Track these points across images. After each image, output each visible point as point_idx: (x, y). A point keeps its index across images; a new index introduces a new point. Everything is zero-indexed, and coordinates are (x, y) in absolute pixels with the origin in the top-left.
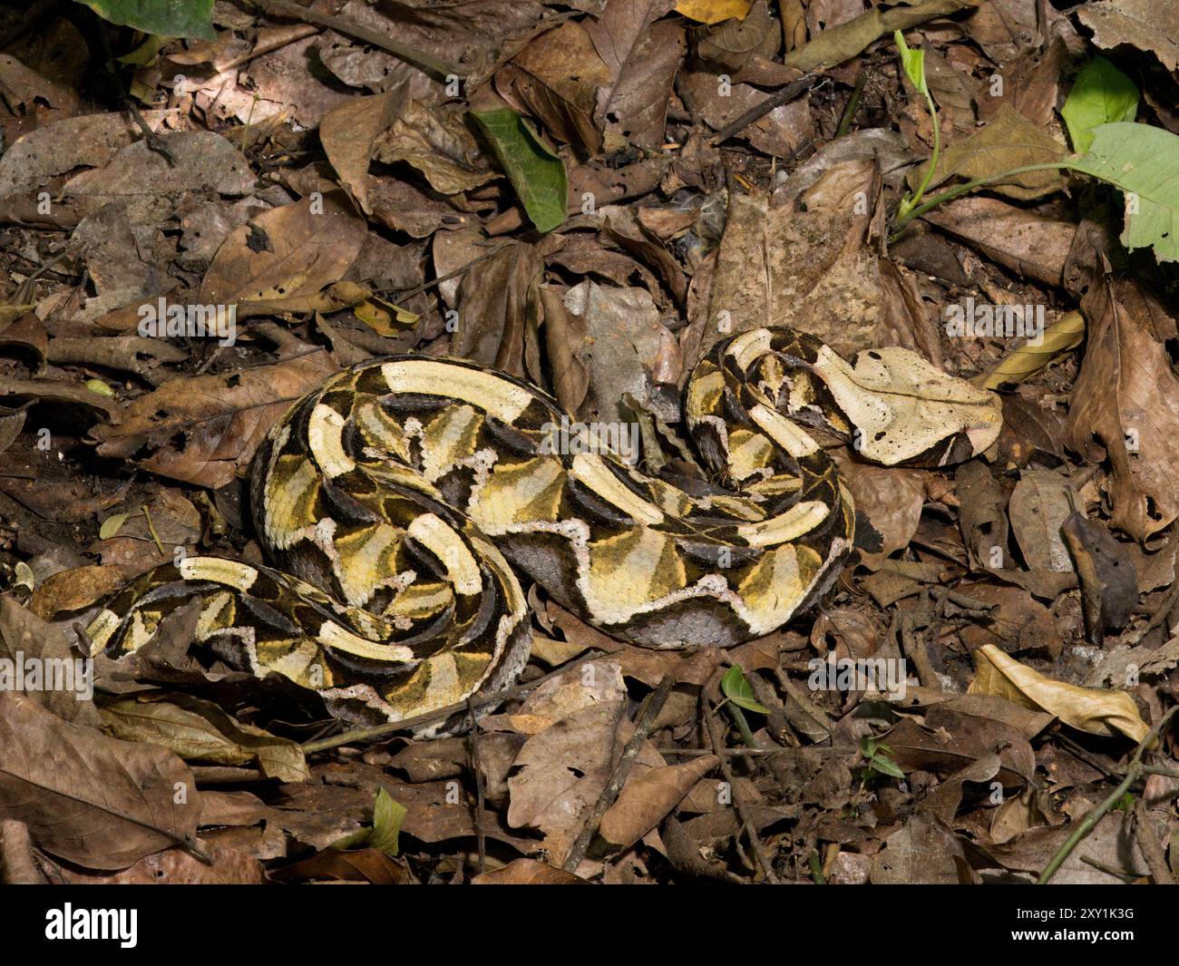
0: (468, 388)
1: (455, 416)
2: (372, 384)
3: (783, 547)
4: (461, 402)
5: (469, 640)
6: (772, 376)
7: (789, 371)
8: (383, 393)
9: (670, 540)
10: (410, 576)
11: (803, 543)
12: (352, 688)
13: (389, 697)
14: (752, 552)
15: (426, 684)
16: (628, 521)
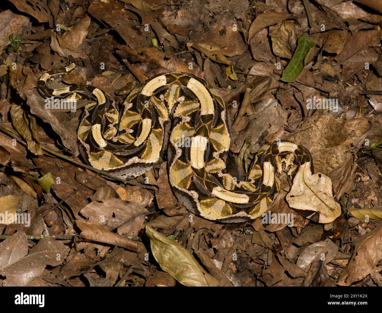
0: (205, 99)
1: (194, 104)
2: (184, 80)
3: (221, 201)
4: (199, 101)
5: (119, 154)
6: (289, 160)
7: (295, 162)
8: (184, 85)
9: (192, 174)
10: (132, 131)
11: (230, 205)
12: (87, 144)
13: (92, 153)
14: (211, 195)
15: (101, 156)
16: (188, 161)
